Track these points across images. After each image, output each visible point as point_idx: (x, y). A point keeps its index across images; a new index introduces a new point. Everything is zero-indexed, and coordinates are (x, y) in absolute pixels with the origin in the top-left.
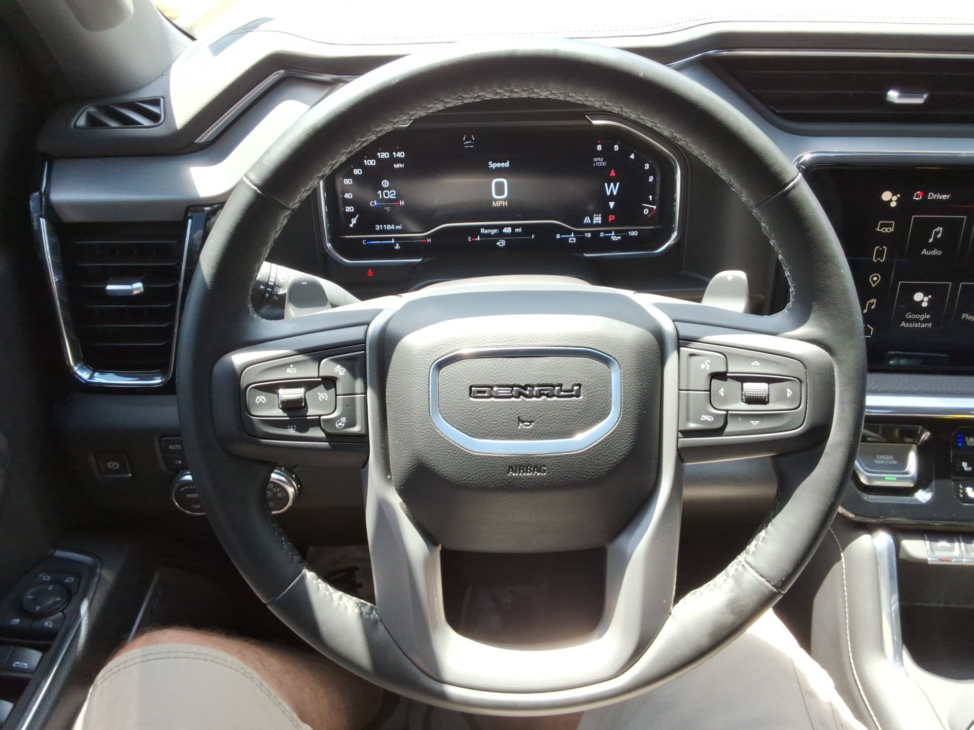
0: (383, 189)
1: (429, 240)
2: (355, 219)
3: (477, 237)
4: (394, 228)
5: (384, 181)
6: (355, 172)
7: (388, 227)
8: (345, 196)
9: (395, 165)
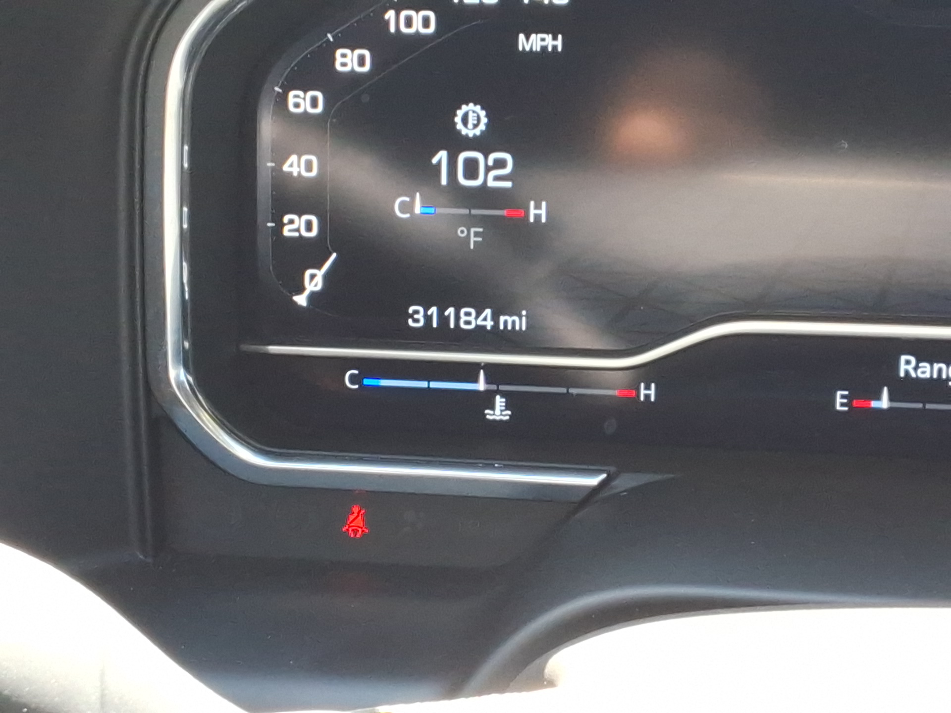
0: (457, 144)
1: (648, 392)
2: (320, 273)
3: (878, 398)
4: (489, 324)
5: (464, 108)
6: (339, 60)
7: (463, 318)
8: (286, 168)
9: (522, 37)
